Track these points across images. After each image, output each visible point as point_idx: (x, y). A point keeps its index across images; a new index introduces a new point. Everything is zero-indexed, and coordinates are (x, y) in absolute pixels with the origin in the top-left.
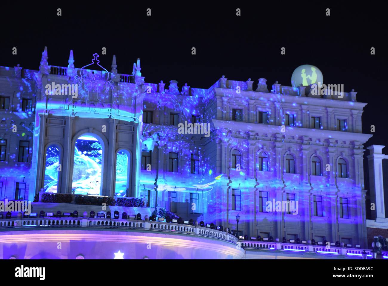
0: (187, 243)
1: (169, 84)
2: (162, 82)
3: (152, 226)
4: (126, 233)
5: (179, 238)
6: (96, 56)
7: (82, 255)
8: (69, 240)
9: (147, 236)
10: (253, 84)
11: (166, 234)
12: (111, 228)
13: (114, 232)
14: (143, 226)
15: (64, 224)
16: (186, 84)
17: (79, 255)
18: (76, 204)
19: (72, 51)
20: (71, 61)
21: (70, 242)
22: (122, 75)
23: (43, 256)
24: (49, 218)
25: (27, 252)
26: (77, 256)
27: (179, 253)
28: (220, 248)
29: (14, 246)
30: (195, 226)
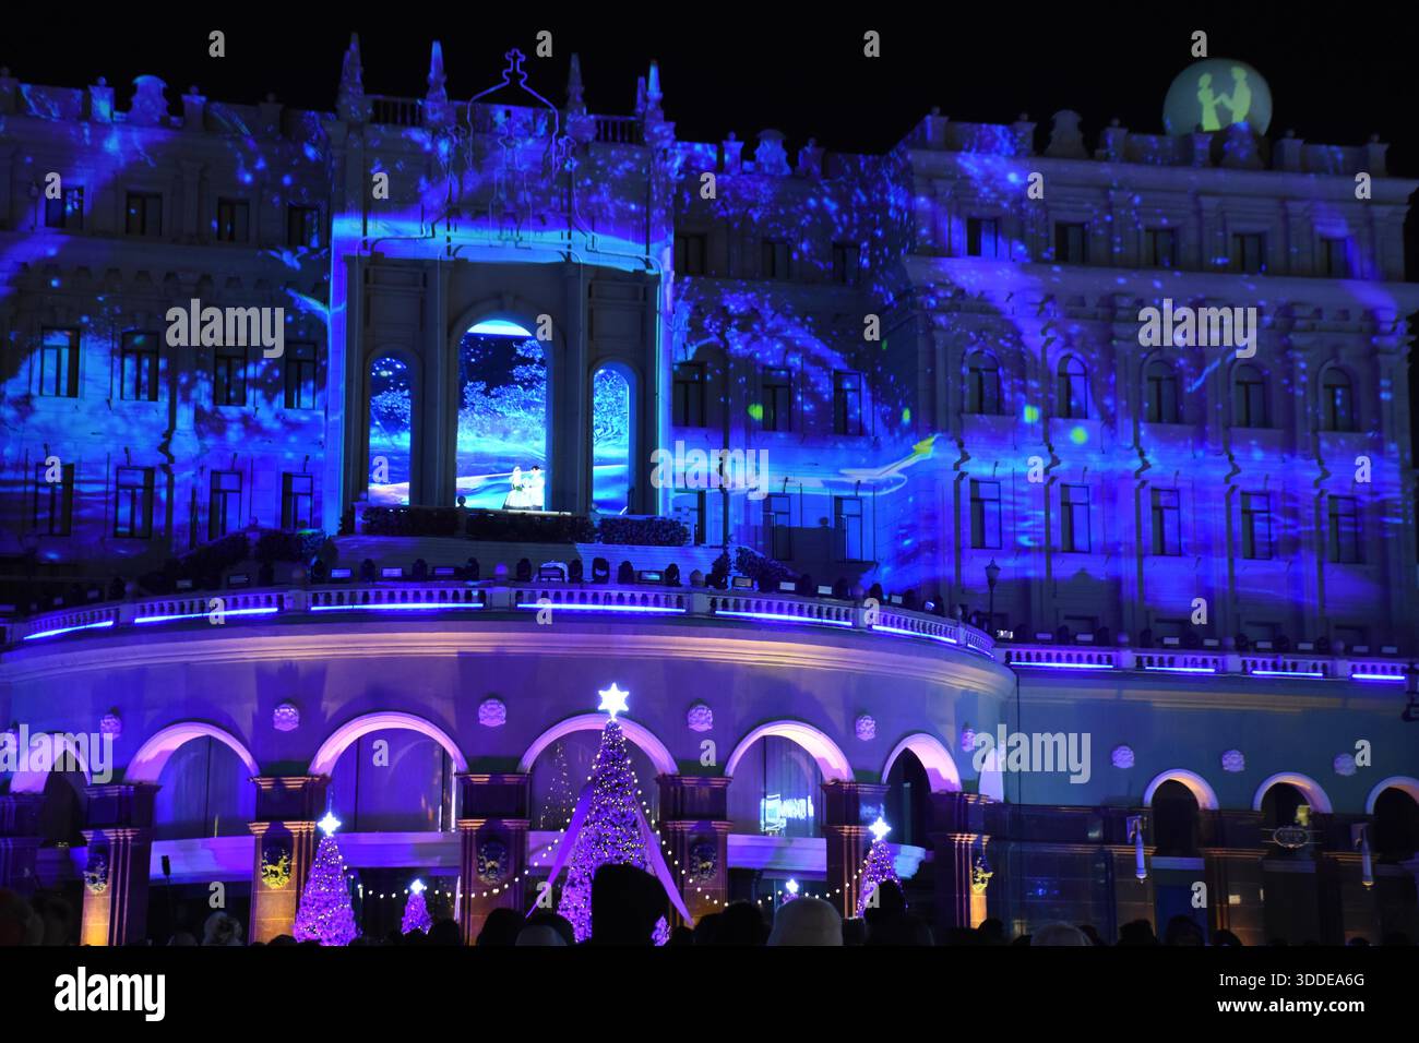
0: (827, 655)
2: (733, 136)
3: (714, 602)
4: (632, 627)
6: (515, 57)
7: (499, 698)
8: (456, 650)
10: (1036, 132)
11: (760, 629)
13: (596, 626)
16: (811, 140)
17: (488, 698)
19: (436, 45)
20: (437, 75)
22: (602, 117)
23: (377, 702)
24: (390, 584)
25: (328, 688)
26: (483, 700)
27: (804, 687)
28: (935, 667)
29: (288, 669)
30: (852, 602)
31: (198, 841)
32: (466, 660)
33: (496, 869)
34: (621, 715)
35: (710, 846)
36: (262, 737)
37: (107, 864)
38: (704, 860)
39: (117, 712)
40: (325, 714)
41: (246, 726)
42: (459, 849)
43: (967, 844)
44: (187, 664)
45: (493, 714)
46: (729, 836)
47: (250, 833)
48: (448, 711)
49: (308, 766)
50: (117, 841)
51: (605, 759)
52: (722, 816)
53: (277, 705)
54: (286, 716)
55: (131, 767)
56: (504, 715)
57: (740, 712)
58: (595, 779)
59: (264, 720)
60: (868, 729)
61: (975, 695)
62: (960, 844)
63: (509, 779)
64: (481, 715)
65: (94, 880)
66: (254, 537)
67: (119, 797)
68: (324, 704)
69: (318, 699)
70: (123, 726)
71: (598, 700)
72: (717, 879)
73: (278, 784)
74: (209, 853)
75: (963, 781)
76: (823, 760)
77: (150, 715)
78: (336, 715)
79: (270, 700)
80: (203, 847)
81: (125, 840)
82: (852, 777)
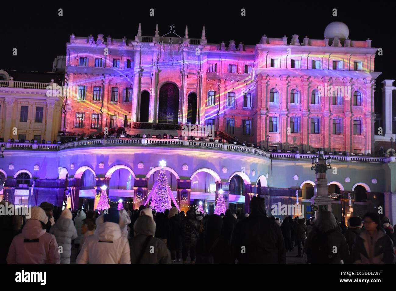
0: (217, 155)
1: (229, 43)
2: (223, 42)
3: (190, 143)
4: (169, 148)
5: (209, 152)
6: (172, 27)
7: (142, 163)
8: (134, 152)
9: (185, 150)
10: (287, 40)
11: (199, 149)
12: (163, 145)
13: (162, 148)
14: (183, 144)
15: (133, 142)
16: (241, 43)
17: (140, 162)
18: (154, 129)
19: (157, 25)
20: (157, 31)
21: (135, 154)
22: (192, 39)
23: (118, 163)
24: (122, 139)
25: (109, 160)
26: (139, 163)
27: (210, 161)
28: (243, 157)
29: (102, 156)
30: (223, 143)
31: (90, 190)
32: (136, 155)
33: (140, 198)
34: (164, 166)
35: (185, 194)
36: (97, 169)
37: (70, 194)
38: (184, 197)
39: (73, 164)
40: (109, 165)
41: (94, 167)
42: (134, 193)
43: (251, 196)
44: (85, 154)
45: (141, 166)
46: (191, 192)
47: (94, 189)
48: (132, 165)
49: (105, 175)
50: (72, 189)
51: (160, 176)
52: (190, 188)
53: (100, 163)
54: (101, 165)
55: (75, 175)
56: (143, 166)
57: (194, 167)
58: (158, 180)
59: (97, 166)
60: (225, 170)
61: (257, 164)
62: (250, 196)
63: (144, 179)
64: (138, 166)
65: (68, 197)
66: (117, 129)
67: (73, 180)
68: (109, 163)
69: (107, 162)
70: (74, 166)
71: (159, 163)
72: (187, 201)
73: (99, 179)
74: (92, 192)
75: (251, 182)
76: (215, 177)
77: (79, 164)
78: (111, 165)
79: (99, 162)
80: (91, 191)
81: (74, 189)
82: (221, 181)
